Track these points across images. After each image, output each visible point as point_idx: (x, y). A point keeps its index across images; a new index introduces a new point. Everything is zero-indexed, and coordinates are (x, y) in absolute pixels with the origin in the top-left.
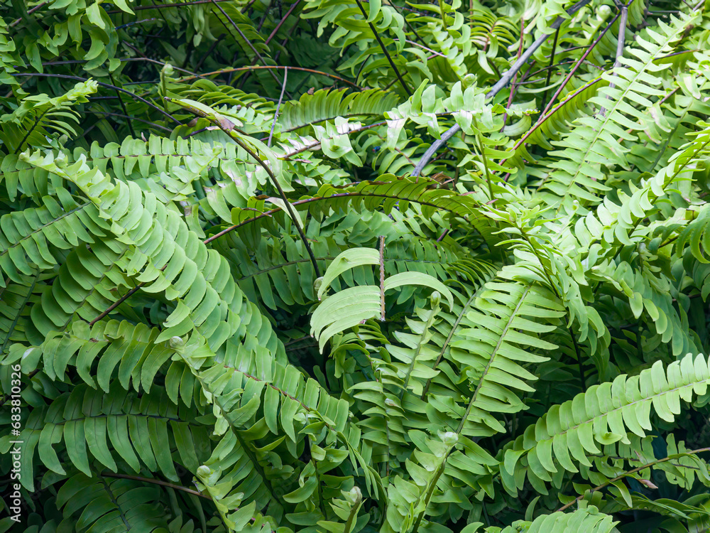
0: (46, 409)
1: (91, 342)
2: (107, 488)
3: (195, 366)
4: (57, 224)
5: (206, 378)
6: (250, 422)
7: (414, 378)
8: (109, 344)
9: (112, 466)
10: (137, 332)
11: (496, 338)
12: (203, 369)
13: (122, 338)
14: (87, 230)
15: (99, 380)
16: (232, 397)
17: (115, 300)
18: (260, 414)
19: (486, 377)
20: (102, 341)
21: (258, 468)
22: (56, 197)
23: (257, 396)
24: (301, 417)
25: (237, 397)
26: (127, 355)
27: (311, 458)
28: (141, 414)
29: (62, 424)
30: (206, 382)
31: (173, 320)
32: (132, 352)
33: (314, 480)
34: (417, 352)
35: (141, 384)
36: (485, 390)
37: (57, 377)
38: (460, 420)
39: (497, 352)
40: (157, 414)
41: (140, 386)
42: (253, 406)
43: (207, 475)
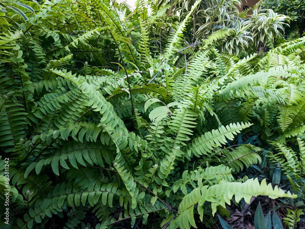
0: (61, 149)
1: (76, 128)
2: (82, 171)
3: (110, 133)
4: (61, 97)
5: (113, 136)
6: (125, 148)
7: (157, 133)
8: (81, 128)
9: (85, 165)
10: (89, 124)
11: (180, 122)
12: (112, 134)
13: (85, 126)
14: (70, 98)
15: (79, 139)
16: (120, 141)
17: (80, 117)
18: (128, 146)
19: (179, 132)
20: (79, 127)
21: (126, 161)
22: (60, 89)
23: (127, 141)
24: (139, 146)
25: (121, 141)
26: (88, 131)
27: (142, 156)
28: (92, 148)
29: (67, 153)
30: (113, 138)
31: (103, 120)
32: (89, 130)
33: (142, 163)
34: (157, 127)
35: (93, 139)
36: (179, 135)
37: (65, 139)
38: (173, 143)
39: (181, 126)
40: (96, 148)
41: (93, 140)
42: (126, 144)
43: (116, 166)
